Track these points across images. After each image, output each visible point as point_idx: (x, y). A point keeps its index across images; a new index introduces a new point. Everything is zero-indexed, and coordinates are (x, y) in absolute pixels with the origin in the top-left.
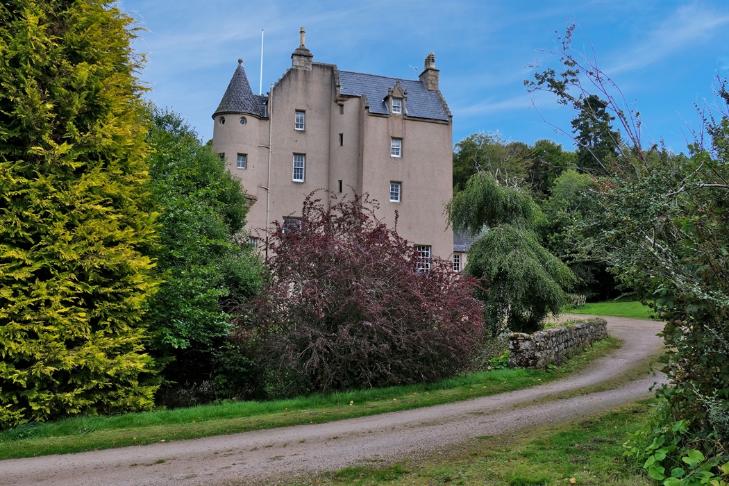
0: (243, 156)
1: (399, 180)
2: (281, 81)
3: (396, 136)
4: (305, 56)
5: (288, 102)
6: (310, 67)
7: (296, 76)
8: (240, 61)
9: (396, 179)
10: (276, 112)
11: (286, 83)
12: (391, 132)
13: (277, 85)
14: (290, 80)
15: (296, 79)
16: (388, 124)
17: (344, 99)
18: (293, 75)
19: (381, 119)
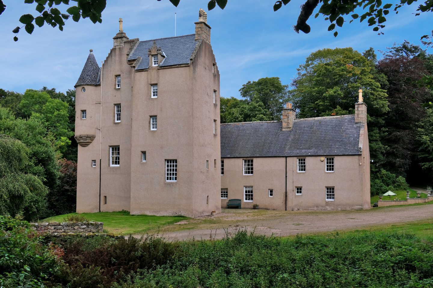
0: (84, 111)
1: (155, 114)
2: (107, 58)
3: (153, 83)
4: (120, 38)
5: (111, 71)
6: (123, 44)
7: (115, 53)
8: (91, 51)
9: (152, 114)
10: (104, 80)
11: (110, 59)
12: (149, 81)
13: (105, 61)
14: (112, 56)
15: (115, 55)
16: (148, 75)
17: (132, 63)
18: (113, 53)
19: (143, 73)
